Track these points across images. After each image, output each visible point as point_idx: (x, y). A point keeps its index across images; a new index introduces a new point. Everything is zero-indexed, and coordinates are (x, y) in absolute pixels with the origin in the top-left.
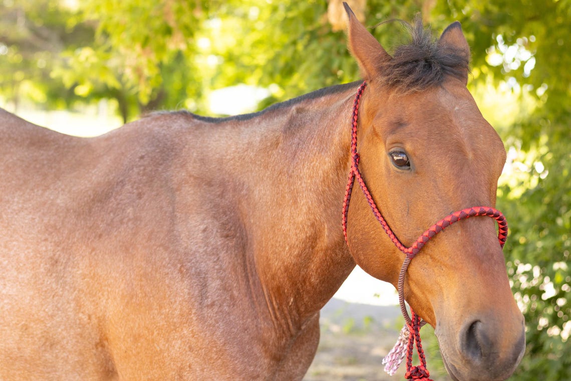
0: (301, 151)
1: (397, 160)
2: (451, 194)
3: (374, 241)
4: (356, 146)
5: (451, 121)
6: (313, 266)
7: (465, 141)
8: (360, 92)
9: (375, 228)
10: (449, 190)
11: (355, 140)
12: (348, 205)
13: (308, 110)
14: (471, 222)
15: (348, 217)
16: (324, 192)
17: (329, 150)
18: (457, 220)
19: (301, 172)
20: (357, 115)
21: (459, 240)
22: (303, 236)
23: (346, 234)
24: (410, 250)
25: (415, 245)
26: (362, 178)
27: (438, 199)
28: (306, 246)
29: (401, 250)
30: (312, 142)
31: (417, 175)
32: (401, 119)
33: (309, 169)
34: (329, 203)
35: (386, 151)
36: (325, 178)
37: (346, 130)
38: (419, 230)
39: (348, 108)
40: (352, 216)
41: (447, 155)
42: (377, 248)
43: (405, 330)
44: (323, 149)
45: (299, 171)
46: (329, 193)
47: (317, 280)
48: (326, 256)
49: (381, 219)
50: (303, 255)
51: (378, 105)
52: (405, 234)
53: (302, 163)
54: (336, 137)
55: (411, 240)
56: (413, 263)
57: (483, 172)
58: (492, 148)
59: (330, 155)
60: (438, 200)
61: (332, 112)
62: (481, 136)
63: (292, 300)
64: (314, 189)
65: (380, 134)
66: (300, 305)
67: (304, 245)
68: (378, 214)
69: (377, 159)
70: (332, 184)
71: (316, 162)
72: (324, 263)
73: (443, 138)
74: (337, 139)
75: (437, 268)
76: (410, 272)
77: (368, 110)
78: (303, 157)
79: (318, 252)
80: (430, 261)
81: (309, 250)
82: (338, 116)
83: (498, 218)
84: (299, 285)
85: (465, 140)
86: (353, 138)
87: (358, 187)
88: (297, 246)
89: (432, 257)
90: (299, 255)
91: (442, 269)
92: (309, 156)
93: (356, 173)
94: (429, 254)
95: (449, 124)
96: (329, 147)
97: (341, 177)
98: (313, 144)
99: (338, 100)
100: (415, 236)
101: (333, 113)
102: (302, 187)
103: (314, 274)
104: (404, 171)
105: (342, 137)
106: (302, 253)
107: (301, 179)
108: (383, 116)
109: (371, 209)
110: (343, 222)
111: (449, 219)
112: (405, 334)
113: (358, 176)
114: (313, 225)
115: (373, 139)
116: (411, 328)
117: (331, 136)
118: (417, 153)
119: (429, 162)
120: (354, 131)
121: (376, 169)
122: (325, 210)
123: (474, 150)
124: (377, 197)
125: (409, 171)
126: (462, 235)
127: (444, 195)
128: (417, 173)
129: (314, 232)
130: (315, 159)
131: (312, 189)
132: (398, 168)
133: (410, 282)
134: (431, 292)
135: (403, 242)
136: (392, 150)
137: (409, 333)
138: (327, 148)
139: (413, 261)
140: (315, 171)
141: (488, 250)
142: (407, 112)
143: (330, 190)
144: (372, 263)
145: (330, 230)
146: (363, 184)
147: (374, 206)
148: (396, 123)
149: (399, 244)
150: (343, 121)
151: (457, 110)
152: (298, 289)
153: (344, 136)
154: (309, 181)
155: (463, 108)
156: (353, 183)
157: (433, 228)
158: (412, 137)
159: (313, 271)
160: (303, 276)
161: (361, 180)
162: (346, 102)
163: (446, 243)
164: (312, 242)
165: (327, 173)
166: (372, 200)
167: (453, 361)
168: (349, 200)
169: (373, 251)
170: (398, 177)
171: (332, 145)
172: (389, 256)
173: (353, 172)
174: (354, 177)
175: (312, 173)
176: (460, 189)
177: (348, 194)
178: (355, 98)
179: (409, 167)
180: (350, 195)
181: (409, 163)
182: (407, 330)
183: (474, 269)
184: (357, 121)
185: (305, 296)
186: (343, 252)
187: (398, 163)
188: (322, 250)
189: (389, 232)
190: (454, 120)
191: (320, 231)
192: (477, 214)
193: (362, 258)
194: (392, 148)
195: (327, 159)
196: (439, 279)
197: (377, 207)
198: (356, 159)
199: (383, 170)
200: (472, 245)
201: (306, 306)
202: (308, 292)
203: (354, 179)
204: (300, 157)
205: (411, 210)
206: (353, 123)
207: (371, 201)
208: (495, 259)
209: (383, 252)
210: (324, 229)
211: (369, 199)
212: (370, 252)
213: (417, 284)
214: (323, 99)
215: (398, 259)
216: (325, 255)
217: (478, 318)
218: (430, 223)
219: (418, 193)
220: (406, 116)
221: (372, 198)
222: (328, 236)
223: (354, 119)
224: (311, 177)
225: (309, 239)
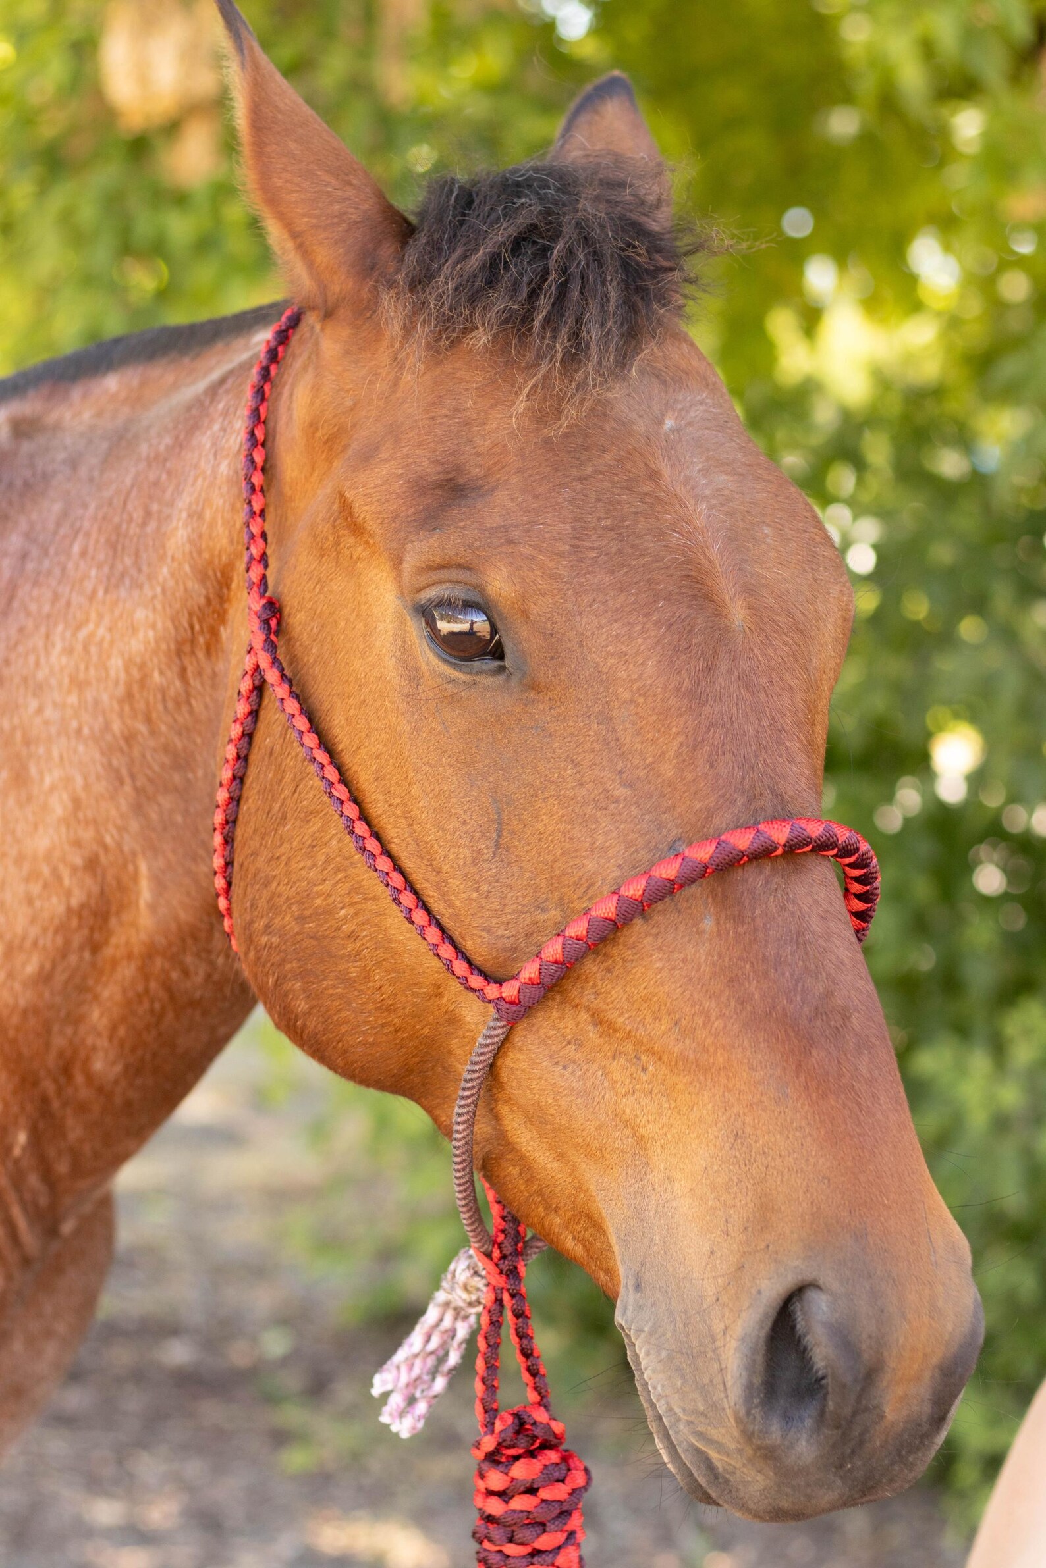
0: (36, 583)
1: (453, 634)
2: (668, 770)
3: (350, 947)
4: (266, 566)
5: (654, 475)
6: (97, 1016)
7: (716, 554)
8: (273, 356)
9: (357, 898)
10: (663, 754)
11: (261, 542)
12: (235, 800)
13: (57, 427)
14: (755, 879)
15: (237, 843)
16: (130, 738)
17: (150, 577)
18: (703, 873)
19: (37, 664)
20: (263, 445)
21: (709, 954)
22: (55, 906)
23: (228, 909)
24: (510, 990)
25: (530, 971)
26: (297, 697)
27: (621, 792)
28: (67, 943)
29: (473, 990)
30: (76, 548)
31: (532, 695)
32: (459, 469)
33: (69, 651)
34: (151, 781)
35: (401, 595)
36: (136, 688)
37: (218, 502)
38: (543, 910)
39: (225, 414)
40: (255, 843)
41: (647, 615)
42: (367, 976)
43: (468, 1274)
44: (122, 576)
45: (32, 659)
46: (152, 743)
47: (114, 1063)
48: (146, 977)
49: (384, 864)
50: (60, 978)
51: (353, 409)
52: (488, 930)
53: (43, 630)
54: (176, 528)
55: (514, 949)
56: (517, 1039)
57: (788, 677)
58: (810, 576)
59: (154, 597)
60: (617, 793)
61: (153, 432)
62: (767, 530)
63: (22, 1138)
64: (91, 729)
65: (373, 526)
66: (51, 1152)
67: (59, 941)
68: (372, 845)
69: (360, 626)
70: (160, 707)
71: (97, 625)
72: (140, 1002)
73: (632, 546)
74: (179, 535)
75: (623, 1061)
76: (504, 1075)
77: (312, 427)
78: (47, 608)
79: (114, 963)
80: (592, 1033)
81: (81, 959)
82: (180, 445)
83: (852, 859)
84: (49, 1086)
85: (714, 552)
86: (252, 537)
87: (277, 729)
88: (35, 944)
89: (598, 1019)
90: (44, 978)
91: (644, 1069)
92: (68, 604)
93: (272, 676)
94: (588, 1009)
95: (648, 487)
96: (149, 565)
97: (194, 683)
98: (84, 553)
99: (175, 386)
100: (527, 936)
101: (159, 435)
102: (47, 723)
103: (103, 1043)
104: (479, 678)
105: (204, 529)
106: (54, 966)
107: (39, 689)
108: (384, 455)
109: (342, 823)
110: (218, 862)
111: (669, 871)
112: (466, 1288)
113: (277, 691)
114: (92, 864)
115: (337, 543)
116: (491, 1267)
117: (152, 526)
118: (535, 610)
119: (581, 643)
120: (257, 507)
121: (357, 664)
122: (138, 808)
123: (749, 590)
124: (364, 778)
125: (500, 679)
126: (719, 934)
127: (642, 773)
128: (534, 686)
129: (96, 889)
130: (93, 616)
131: (86, 731)
132: (454, 666)
133: (504, 1110)
134: (597, 1155)
135: (478, 960)
136: (432, 593)
137: (480, 1283)
138: (140, 570)
139: (521, 1028)
140: (95, 658)
141: (828, 994)
142: (478, 441)
143: (153, 732)
144: (343, 1029)
145: (159, 884)
146: (302, 723)
147: (351, 810)
148: (440, 485)
149: (460, 967)
150: (206, 466)
151: (672, 431)
152: (45, 1100)
153: (212, 525)
154: (73, 699)
155: (689, 424)
156: (254, 714)
157: (608, 909)
158: (510, 542)
159: (99, 1035)
160: (61, 1054)
161: (292, 706)
162: (213, 391)
163: (659, 965)
164: (92, 930)
165: (142, 666)
166: (342, 787)
167: (701, 1436)
168: (239, 779)
169: (350, 983)
170: (452, 700)
171: (162, 558)
172: (414, 1005)
173: (257, 668)
174: (259, 689)
175: (82, 667)
176: (707, 748)
177: (238, 757)
178: (254, 375)
179: (497, 663)
180: (246, 758)
181: (499, 644)
182: (476, 1273)
183: (779, 1072)
184: (263, 469)
185: (70, 1122)
186: (212, 964)
187: (452, 648)
188: (130, 956)
189: (420, 916)
190: (666, 472)
191: (122, 888)
192: (779, 851)
193: (302, 1006)
194: (428, 586)
195: (140, 614)
196: (629, 1106)
197: (364, 817)
198: (266, 622)
199: (391, 670)
200: (766, 974)
201: (75, 1155)
202: (82, 1108)
203: (261, 696)
204: (33, 607)
205: (513, 833)
206: (248, 479)
207: (341, 791)
208: (858, 1028)
209: (388, 990)
210: (135, 878)
211: (331, 784)
212: (334, 987)
213: (536, 1118)
214: (112, 383)
215: (453, 1019)
216: (145, 974)
217: (808, 1276)
218: (591, 885)
219: (541, 768)
220: (478, 454)
221: (344, 780)
222: (153, 908)
223: (252, 461)
224: (79, 684)
225: (80, 917)
